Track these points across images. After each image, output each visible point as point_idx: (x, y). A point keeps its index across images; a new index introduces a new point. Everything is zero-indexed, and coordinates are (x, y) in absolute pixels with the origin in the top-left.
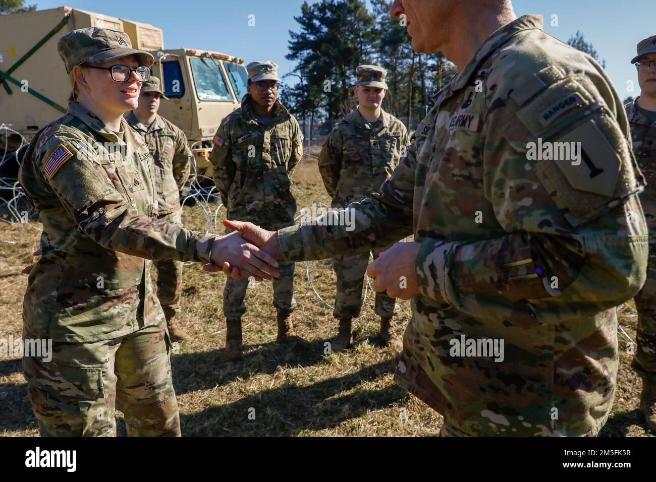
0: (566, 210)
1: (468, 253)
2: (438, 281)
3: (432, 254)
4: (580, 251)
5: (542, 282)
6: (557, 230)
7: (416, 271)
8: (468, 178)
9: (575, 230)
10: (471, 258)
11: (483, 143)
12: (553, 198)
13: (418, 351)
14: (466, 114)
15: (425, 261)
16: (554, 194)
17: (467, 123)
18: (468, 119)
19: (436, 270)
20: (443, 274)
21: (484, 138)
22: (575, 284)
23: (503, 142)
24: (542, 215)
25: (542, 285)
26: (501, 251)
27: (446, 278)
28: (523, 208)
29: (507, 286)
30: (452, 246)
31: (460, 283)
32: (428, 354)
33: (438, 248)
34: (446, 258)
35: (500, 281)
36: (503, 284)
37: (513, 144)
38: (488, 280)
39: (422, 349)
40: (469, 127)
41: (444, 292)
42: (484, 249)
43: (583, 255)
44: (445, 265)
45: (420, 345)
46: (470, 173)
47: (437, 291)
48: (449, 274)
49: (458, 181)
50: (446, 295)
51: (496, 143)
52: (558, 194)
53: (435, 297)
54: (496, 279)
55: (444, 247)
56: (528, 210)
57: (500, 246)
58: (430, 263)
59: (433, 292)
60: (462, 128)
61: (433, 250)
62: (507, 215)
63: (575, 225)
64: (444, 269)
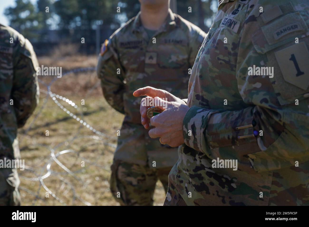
0: (279, 94)
1: (217, 119)
2: (196, 137)
3: (194, 118)
4: (280, 121)
5: (257, 140)
6: (270, 106)
7: (183, 129)
8: (228, 62)
9: (281, 107)
10: (219, 122)
11: (239, 42)
12: (273, 85)
13: (179, 184)
14: (233, 19)
15: (189, 122)
16: (274, 82)
17: (233, 25)
18: (233, 23)
19: (196, 129)
20: (200, 132)
21: (240, 38)
22: (276, 143)
23: (251, 45)
24: (264, 95)
25: (257, 142)
26: (237, 119)
27: (201, 135)
28: (255, 89)
29: (238, 142)
30: (208, 114)
31: (210, 139)
32: (186, 185)
33: (199, 114)
34: (203, 121)
35: (233, 138)
36: (235, 140)
37: (256, 47)
38: (226, 137)
39: (182, 182)
40: (233, 29)
41: (199, 144)
42: (227, 117)
43: (282, 124)
44: (201, 126)
45: (180, 179)
46: (229, 60)
47: (195, 144)
48: (204, 133)
49: (221, 63)
50: (201, 146)
51: (247, 44)
52: (276, 83)
53: (194, 147)
54: (231, 137)
55: (202, 114)
56: (257, 90)
57: (237, 116)
58: (193, 124)
59: (193, 144)
60: (229, 28)
61: (195, 115)
62: (245, 92)
63: (281, 104)
64: (201, 129)
